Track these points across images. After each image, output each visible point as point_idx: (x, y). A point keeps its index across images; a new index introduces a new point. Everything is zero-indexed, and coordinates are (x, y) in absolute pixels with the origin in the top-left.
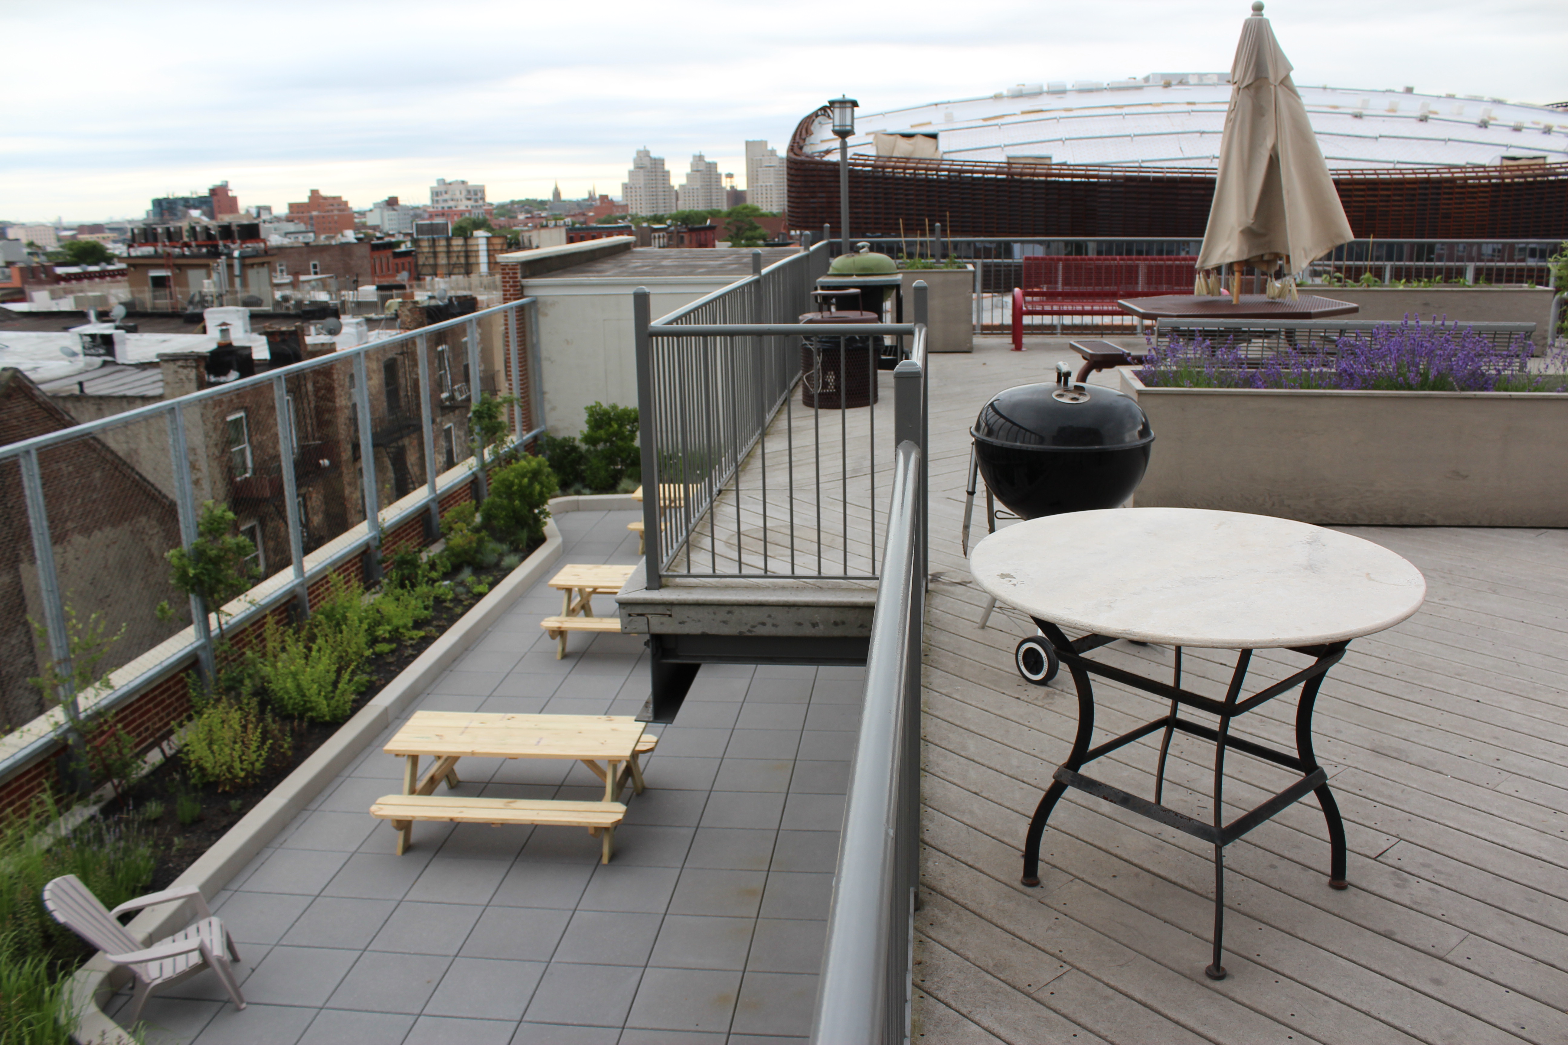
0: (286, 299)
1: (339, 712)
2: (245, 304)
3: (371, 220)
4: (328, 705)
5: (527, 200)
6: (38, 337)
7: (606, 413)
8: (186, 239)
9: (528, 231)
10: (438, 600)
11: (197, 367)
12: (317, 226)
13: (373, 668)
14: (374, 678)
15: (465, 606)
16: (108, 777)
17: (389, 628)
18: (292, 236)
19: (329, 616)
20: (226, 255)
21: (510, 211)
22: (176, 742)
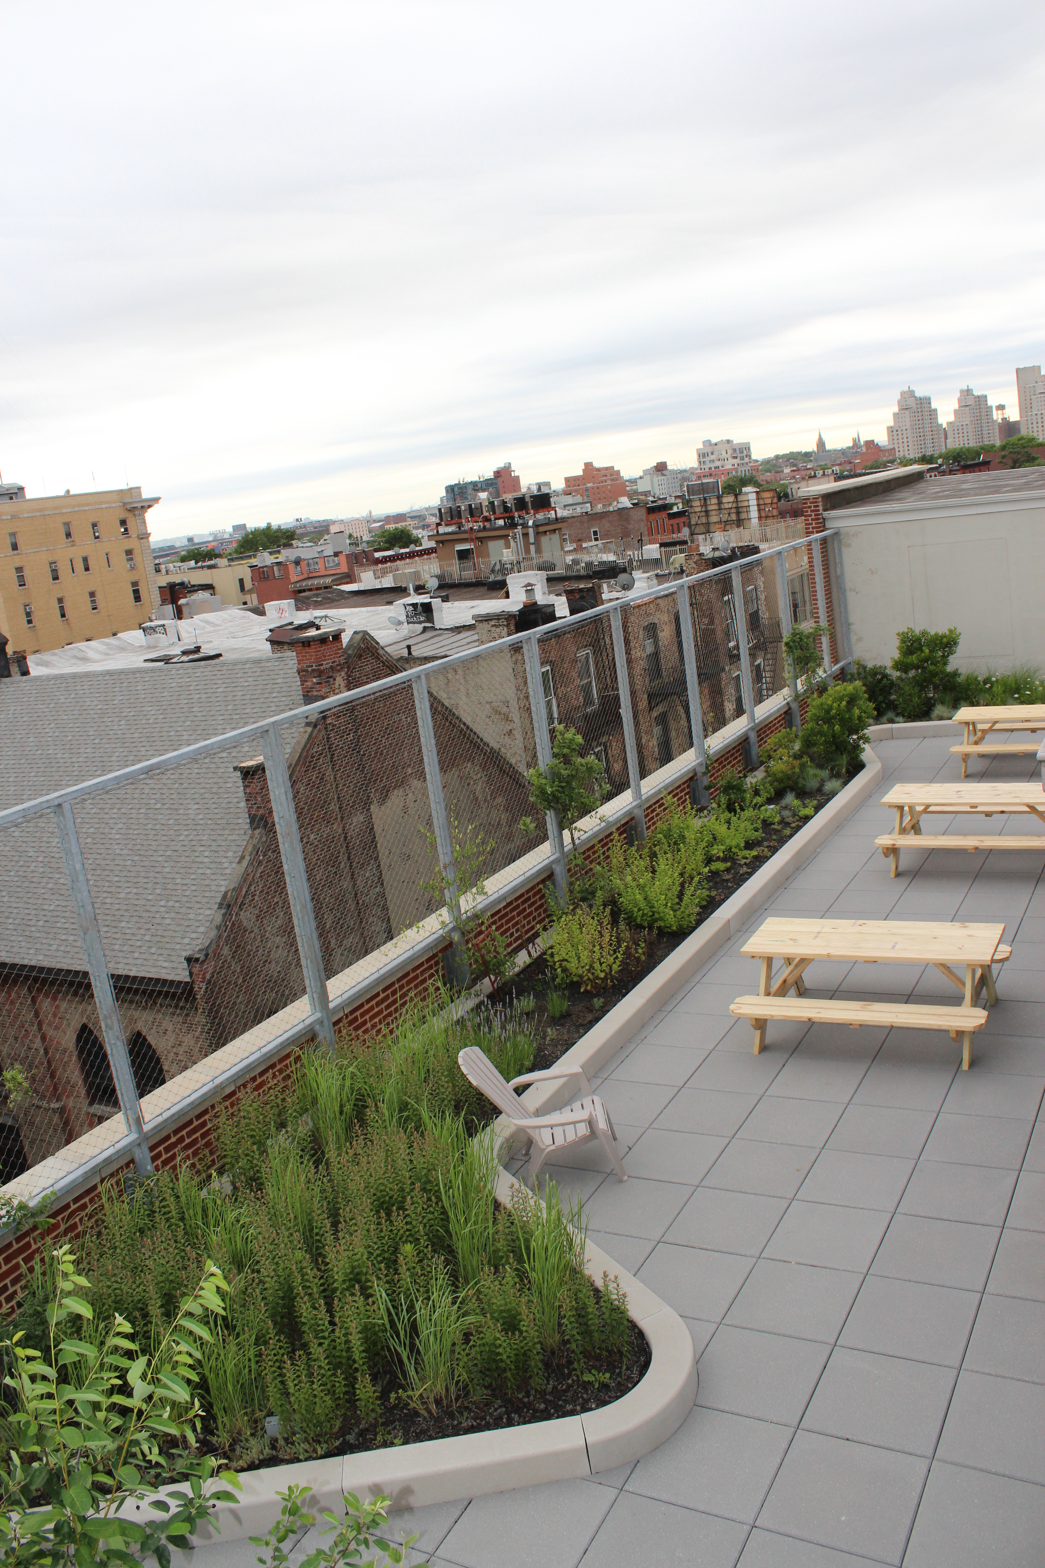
0: (576, 562)
1: (685, 923)
2: (540, 569)
3: (642, 487)
4: (675, 916)
5: (791, 453)
6: (367, 612)
7: (918, 640)
8: (486, 514)
9: (796, 482)
10: (766, 824)
11: (508, 626)
12: (591, 496)
13: (711, 884)
14: (713, 893)
15: (793, 828)
16: (485, 974)
17: (723, 848)
18: (571, 508)
19: (668, 836)
20: (522, 525)
21: (775, 466)
22: (541, 946)
